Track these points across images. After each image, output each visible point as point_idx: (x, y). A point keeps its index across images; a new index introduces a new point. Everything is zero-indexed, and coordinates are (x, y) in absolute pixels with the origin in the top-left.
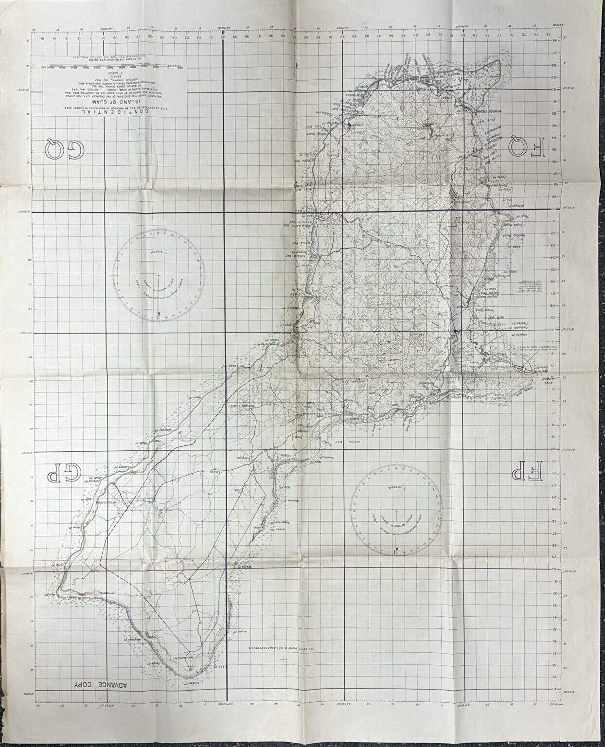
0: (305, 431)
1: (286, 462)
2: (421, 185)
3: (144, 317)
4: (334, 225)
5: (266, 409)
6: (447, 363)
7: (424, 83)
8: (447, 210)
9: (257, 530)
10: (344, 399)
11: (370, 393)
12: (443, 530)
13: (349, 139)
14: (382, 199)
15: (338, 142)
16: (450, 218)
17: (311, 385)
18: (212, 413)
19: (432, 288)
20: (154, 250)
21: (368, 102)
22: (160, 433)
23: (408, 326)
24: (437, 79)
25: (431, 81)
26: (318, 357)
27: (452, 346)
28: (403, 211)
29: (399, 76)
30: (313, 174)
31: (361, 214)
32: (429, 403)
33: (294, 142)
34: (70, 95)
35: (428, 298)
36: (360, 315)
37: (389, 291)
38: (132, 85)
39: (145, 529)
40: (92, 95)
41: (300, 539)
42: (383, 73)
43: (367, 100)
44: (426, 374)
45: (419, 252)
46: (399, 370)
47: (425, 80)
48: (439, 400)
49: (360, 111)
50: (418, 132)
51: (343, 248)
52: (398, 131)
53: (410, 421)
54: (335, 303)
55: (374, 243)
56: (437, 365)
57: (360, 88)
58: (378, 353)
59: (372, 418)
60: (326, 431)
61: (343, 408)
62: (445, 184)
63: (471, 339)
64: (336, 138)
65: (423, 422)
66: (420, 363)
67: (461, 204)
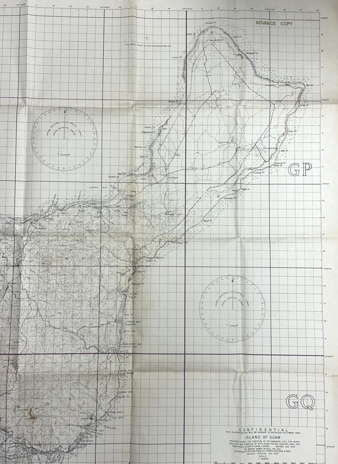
0: (130, 196)
1: (143, 175)
2: (39, 373)
3: (244, 279)
4: (105, 344)
5: (156, 212)
6: (25, 243)
7: (35, 449)
8: (21, 354)
9: (164, 127)
10: (100, 218)
11: (81, 222)
12: (32, 125)
13: (92, 408)
14: (68, 364)
15: (100, 406)
16: (18, 349)
17: (123, 229)
18: (195, 210)
19: (34, 298)
20: (236, 327)
21: (77, 436)
22: (232, 196)
23: (53, 270)
24: (26, 452)
25: (30, 450)
26: (119, 248)
27: (21, 255)
28: (53, 354)
29: (53, 455)
30: (119, 382)
31: (85, 353)
32: (39, 214)
33: (133, 407)
34: (297, 443)
35: (37, 290)
36: (88, 278)
37: (66, 295)
38: (251, 450)
39: (243, 129)
40: (280, 443)
41: (134, 119)
42: (65, 457)
43: (77, 437)
44: (41, 235)
45: (43, 324)
46: (60, 238)
47: (34, 452)
48: (32, 216)
49: (83, 429)
50: (41, 412)
51: (99, 327)
52: (55, 414)
53: (53, 201)
54: (106, 287)
55: (75, 331)
56: (33, 241)
57: (83, 446)
58: (75, 251)
59: (81, 205)
60: (114, 196)
61: (101, 212)
62: (22, 374)
63: (7, 260)
64: (102, 409)
65: (43, 201)
66: (45, 243)
67: (10, 359)
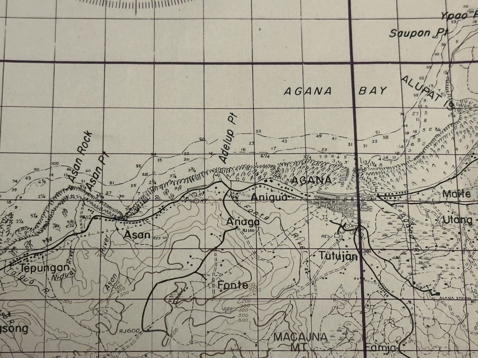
53: (76, 169)
59: (236, 186)
61: (359, 227)
